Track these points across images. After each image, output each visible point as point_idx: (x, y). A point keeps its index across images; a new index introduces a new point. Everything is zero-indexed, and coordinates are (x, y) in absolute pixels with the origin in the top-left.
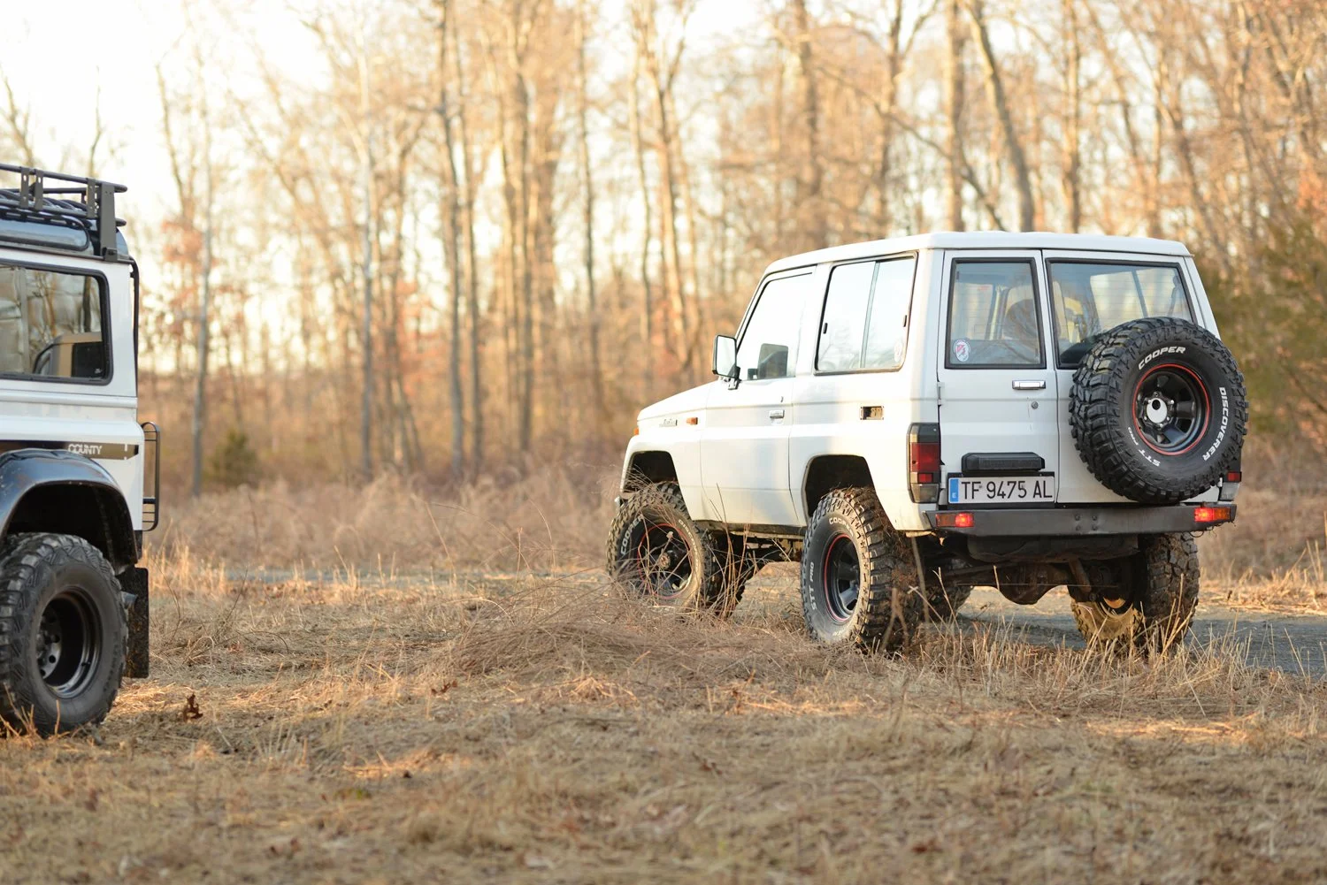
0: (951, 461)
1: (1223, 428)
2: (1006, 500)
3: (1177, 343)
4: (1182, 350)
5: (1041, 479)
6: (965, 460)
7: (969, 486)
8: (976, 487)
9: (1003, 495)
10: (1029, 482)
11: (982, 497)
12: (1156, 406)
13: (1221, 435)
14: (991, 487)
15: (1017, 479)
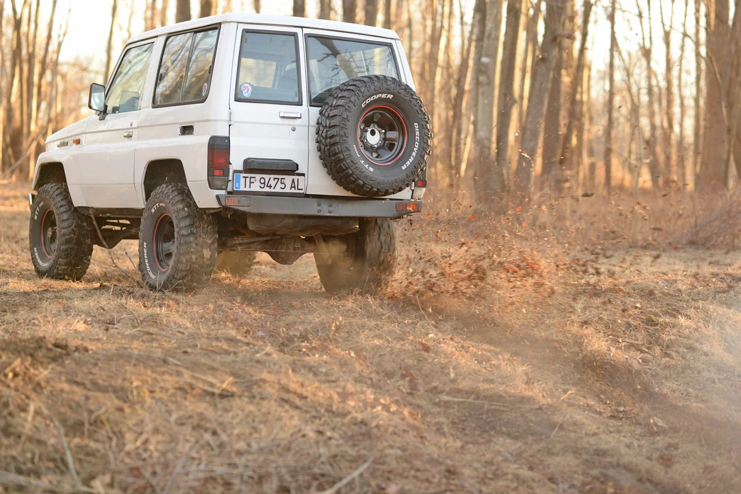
0: (236, 162)
1: (415, 149)
2: (272, 190)
3: (388, 91)
4: (390, 96)
5: (296, 178)
6: (246, 162)
7: (248, 180)
8: (252, 180)
9: (270, 187)
10: (288, 179)
11: (255, 187)
12: (373, 133)
13: (414, 154)
14: (262, 181)
15: (280, 177)
